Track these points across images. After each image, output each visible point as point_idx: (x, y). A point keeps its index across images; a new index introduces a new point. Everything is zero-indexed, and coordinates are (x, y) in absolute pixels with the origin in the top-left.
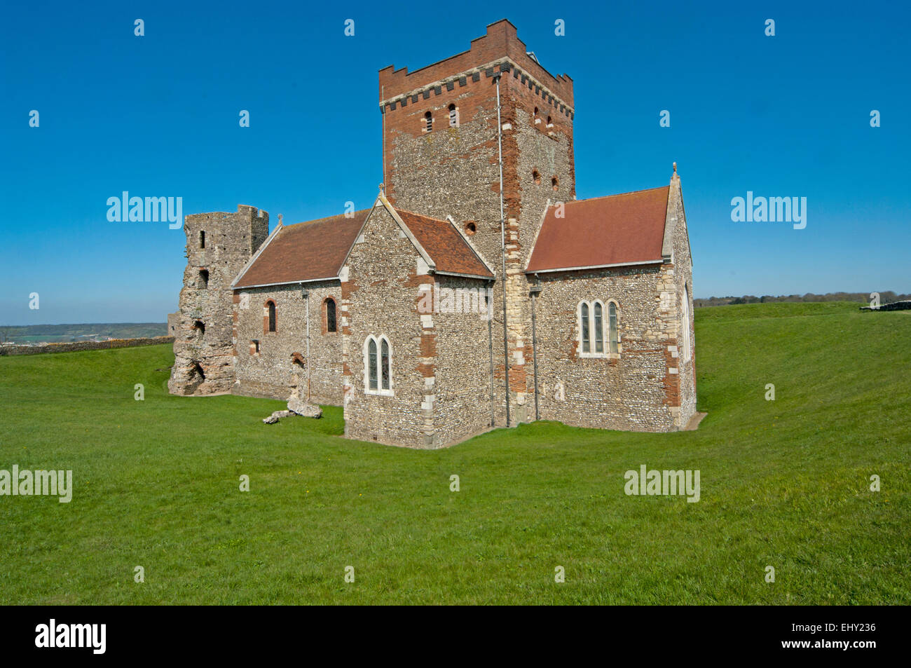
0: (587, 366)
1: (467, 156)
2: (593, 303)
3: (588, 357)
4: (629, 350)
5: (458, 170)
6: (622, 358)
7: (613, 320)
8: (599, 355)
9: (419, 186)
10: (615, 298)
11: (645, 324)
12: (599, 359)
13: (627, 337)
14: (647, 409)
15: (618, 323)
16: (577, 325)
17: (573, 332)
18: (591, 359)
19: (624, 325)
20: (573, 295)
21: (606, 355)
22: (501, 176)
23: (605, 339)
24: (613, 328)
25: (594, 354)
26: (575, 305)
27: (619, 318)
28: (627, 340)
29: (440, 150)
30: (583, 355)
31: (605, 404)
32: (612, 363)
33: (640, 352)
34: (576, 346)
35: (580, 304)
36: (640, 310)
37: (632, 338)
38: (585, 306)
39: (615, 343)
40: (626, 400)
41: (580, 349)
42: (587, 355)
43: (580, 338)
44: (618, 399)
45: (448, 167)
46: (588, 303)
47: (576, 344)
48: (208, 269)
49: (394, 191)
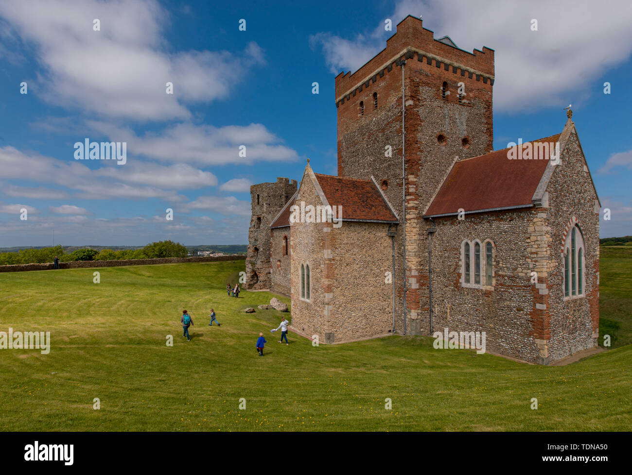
0: (468, 294)
1: (383, 130)
2: (473, 242)
3: (468, 287)
4: (501, 284)
5: (378, 142)
6: (495, 290)
7: (489, 257)
8: (476, 286)
9: (356, 156)
10: (491, 238)
11: (515, 262)
12: (477, 289)
13: (500, 273)
14: (515, 338)
15: (493, 260)
16: (460, 260)
17: (458, 266)
18: (471, 289)
19: (498, 263)
20: (458, 235)
21: (483, 286)
22: (404, 143)
23: (482, 273)
24: (489, 264)
25: (472, 285)
26: (460, 243)
27: (493, 256)
28: (500, 276)
29: (368, 128)
30: (464, 285)
31: (481, 328)
32: (487, 294)
33: (511, 287)
34: (460, 278)
35: (463, 243)
36: (512, 250)
37: (504, 273)
38: (467, 245)
39: (489, 277)
40: (497, 327)
41: (462, 280)
42: (468, 285)
43: (462, 270)
44: (492, 325)
45: (372, 140)
46: (469, 242)
47: (459, 275)
48: (261, 216)
49: (343, 162)
